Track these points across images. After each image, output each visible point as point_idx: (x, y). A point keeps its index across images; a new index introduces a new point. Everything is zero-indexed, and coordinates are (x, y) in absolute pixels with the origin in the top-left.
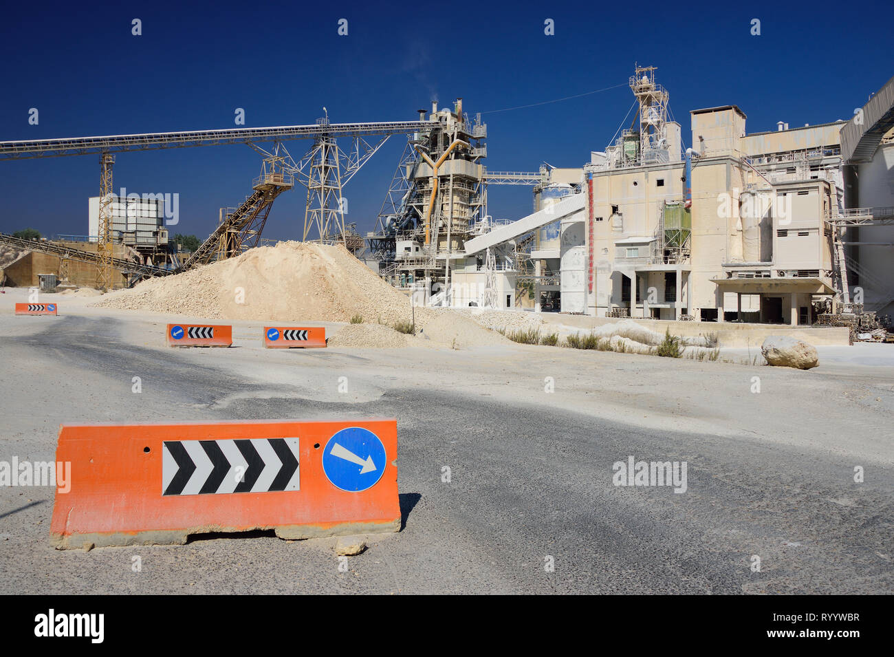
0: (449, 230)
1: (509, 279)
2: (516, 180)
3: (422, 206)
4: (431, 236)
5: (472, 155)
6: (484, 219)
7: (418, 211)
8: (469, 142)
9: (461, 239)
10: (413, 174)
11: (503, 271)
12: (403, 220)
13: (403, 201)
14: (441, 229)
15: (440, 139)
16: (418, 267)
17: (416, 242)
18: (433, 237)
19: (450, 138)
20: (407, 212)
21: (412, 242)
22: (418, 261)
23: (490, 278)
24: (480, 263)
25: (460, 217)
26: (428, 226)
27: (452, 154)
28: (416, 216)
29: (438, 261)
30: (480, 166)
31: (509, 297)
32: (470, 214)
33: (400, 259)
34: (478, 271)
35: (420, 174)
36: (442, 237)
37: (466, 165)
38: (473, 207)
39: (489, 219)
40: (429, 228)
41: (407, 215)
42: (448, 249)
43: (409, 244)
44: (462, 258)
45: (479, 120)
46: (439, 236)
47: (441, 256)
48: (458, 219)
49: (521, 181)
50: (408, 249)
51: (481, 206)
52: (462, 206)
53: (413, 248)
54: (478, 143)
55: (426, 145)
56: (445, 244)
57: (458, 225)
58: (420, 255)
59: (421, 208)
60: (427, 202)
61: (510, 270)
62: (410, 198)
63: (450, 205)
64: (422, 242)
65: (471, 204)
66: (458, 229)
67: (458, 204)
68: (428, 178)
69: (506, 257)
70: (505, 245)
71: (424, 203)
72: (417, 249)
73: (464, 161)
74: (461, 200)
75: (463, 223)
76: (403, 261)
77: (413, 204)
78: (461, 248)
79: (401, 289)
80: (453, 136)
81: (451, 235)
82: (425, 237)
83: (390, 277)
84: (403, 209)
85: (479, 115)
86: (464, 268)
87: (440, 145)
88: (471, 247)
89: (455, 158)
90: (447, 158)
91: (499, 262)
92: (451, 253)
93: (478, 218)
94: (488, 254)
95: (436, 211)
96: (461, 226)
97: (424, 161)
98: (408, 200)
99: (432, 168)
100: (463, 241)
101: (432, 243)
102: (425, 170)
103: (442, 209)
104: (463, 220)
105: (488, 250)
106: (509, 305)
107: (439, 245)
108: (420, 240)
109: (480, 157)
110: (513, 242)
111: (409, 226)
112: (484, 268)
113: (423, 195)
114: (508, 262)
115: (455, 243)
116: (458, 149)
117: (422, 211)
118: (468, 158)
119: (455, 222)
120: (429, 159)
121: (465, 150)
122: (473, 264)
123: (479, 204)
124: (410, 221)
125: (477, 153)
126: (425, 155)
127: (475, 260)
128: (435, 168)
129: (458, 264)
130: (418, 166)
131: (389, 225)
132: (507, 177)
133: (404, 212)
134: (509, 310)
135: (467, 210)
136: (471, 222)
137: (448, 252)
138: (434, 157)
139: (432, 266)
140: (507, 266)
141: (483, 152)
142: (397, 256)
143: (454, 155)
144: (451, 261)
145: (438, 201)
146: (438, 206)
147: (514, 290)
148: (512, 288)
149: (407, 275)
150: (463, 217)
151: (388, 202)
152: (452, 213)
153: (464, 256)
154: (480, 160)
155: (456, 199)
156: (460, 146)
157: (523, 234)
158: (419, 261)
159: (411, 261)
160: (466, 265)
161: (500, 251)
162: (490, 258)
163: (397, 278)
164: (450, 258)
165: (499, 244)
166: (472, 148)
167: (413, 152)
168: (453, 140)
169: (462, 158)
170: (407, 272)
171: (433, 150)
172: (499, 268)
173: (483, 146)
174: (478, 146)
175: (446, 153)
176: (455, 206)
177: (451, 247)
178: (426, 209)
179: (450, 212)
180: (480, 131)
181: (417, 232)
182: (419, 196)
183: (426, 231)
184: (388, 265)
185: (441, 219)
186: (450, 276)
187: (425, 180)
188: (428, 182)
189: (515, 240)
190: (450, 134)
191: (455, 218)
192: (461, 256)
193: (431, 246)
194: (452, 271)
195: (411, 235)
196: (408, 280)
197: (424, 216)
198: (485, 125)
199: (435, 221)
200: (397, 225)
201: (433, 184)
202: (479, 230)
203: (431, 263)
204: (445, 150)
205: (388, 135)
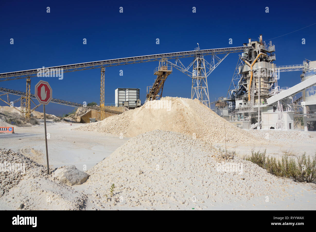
0: (259, 94)
1: (290, 115)
3: (246, 84)
4: (251, 97)
5: (268, 60)
6: (276, 88)
7: (245, 87)
8: (267, 54)
9: (265, 97)
10: (241, 71)
11: (286, 112)
12: (239, 92)
13: (238, 84)
14: (255, 94)
15: (253, 54)
16: (246, 112)
17: (245, 100)
18: (252, 98)
19: (258, 53)
20: (240, 88)
21: (242, 100)
22: (245, 109)
23: (280, 116)
24: (275, 108)
25: (264, 88)
26: (249, 93)
27: (258, 59)
28: (245, 90)
29: (254, 108)
30: (273, 64)
31: (290, 124)
32: (269, 86)
33: (238, 108)
34: (274, 112)
35: (244, 70)
36: (256, 98)
37: (266, 64)
38: (271, 83)
39: (278, 87)
40: (250, 94)
41: (240, 90)
42: (259, 103)
43: (241, 101)
44: (266, 106)
45: (271, 44)
46: (255, 97)
47: (256, 106)
48: (263, 89)
50: (241, 104)
51: (274, 82)
52: (265, 83)
53: (243, 103)
54: (271, 53)
55: (247, 58)
56: (258, 101)
57: (263, 92)
58: (246, 106)
59: (246, 85)
60: (249, 82)
61: (290, 111)
62: (241, 81)
63: (259, 82)
64: (247, 101)
65: (269, 82)
66: (264, 93)
67: (263, 82)
68: (248, 71)
69: (288, 105)
70: (287, 99)
71: (247, 83)
72: (245, 104)
73: (265, 62)
74: (264, 80)
75: (266, 91)
76: (239, 109)
77: (243, 84)
78: (265, 101)
79: (238, 122)
80: (259, 52)
81: (260, 96)
82: (248, 98)
83: (233, 116)
84: (239, 87)
85: (271, 42)
86: (267, 111)
87: (253, 56)
88: (270, 101)
89: (260, 61)
90: (257, 61)
91: (284, 108)
92: (261, 104)
93: (273, 87)
94: (278, 104)
95: (253, 86)
96: (265, 92)
98: (241, 83)
99: (250, 67)
100: (266, 98)
101: (252, 100)
102: (247, 68)
103: (256, 85)
104: (266, 89)
105: (278, 102)
106: (290, 128)
107: (255, 101)
108: (246, 100)
109: (273, 60)
110: (291, 98)
111: (242, 94)
112: (277, 111)
113: (246, 80)
114: (289, 107)
115: (262, 100)
116: (261, 57)
117: (246, 86)
118: (267, 61)
119: (262, 90)
120: (248, 63)
121: (265, 58)
122: (271, 109)
123: (273, 81)
124: (242, 92)
125: (271, 58)
126: (246, 61)
127: (272, 107)
128: (251, 67)
129: (264, 109)
130: (244, 66)
131: (233, 94)
132: (287, 68)
133: (239, 88)
134: (290, 130)
135: (268, 85)
136: (270, 90)
137: (259, 104)
138: (251, 62)
139: (252, 111)
140: (288, 109)
141: (274, 58)
142: (236, 107)
143: (259, 60)
144: (260, 108)
145: (253, 81)
146: (254, 84)
147: (293, 120)
148: (292, 120)
149: (241, 116)
150: (266, 88)
151: (232, 85)
152: (260, 86)
153: (267, 106)
154: (273, 61)
155: (262, 80)
156: (263, 56)
157: (296, 93)
158: (246, 109)
159: (242, 109)
160: (268, 109)
161: (285, 102)
162: (280, 106)
163: (236, 117)
164: (260, 107)
165: (284, 99)
166: (268, 57)
167: (242, 62)
168: (259, 53)
169: (264, 61)
170: (241, 114)
171: (250, 59)
172: (284, 110)
173: (274, 55)
174: (271, 55)
175: (255, 60)
176: (262, 83)
177: (260, 102)
178: (248, 86)
179: (259, 86)
180: (272, 48)
181: (245, 96)
182: (245, 81)
183: (249, 95)
184: (232, 111)
185: (255, 89)
186: (260, 115)
187: (247, 73)
188: (248, 73)
189: (292, 97)
190: (257, 51)
191: (262, 89)
192: (265, 105)
193: (251, 102)
194: (262, 113)
195: (242, 98)
196: (241, 118)
197: (248, 89)
198: (274, 46)
199: (252, 91)
200: (236, 94)
201: (250, 74)
202: (274, 93)
203: (251, 109)
204: (255, 58)
205: (228, 53)
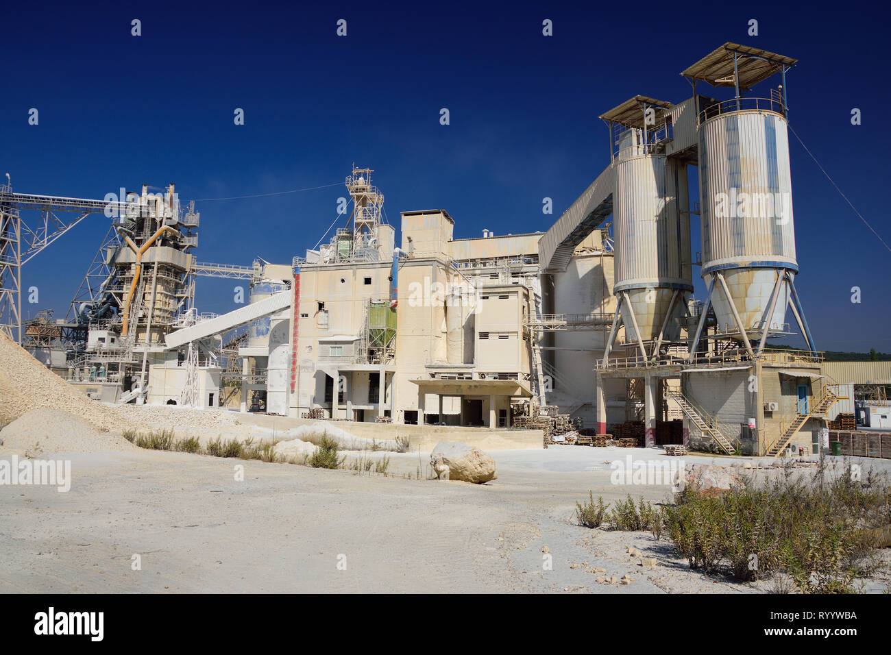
0: (149, 321)
1: (213, 376)
2: (227, 273)
3: (122, 294)
4: (129, 327)
5: (181, 244)
6: (189, 311)
7: (117, 299)
8: (179, 230)
9: (162, 330)
10: (113, 259)
11: (206, 368)
12: (100, 308)
13: (101, 289)
14: (141, 320)
15: (147, 224)
16: (112, 360)
17: (113, 332)
18: (131, 328)
19: (158, 224)
20: (105, 299)
21: (107, 331)
22: (112, 353)
23: (191, 376)
24: (182, 358)
25: (164, 308)
26: (126, 316)
27: (158, 240)
28: (117, 305)
29: (134, 354)
30: (189, 256)
31: (211, 395)
32: (174, 305)
33: (92, 350)
34: (179, 367)
35: (121, 259)
36: (141, 328)
37: (174, 254)
38: (179, 299)
39: (194, 311)
40: (127, 319)
41: (104, 303)
42: (147, 341)
43: (104, 334)
44: (162, 351)
45: (192, 209)
46: (138, 327)
47: (139, 349)
48: (160, 310)
49: (232, 274)
50: (102, 340)
51: (187, 297)
52: (166, 296)
53: (108, 339)
54: (190, 230)
55: (132, 229)
56: (144, 336)
57: (159, 316)
58: (115, 347)
59: (120, 296)
60: (128, 290)
61: (214, 367)
62: (110, 284)
63: (152, 294)
64: (119, 334)
65: (177, 295)
66: (160, 321)
67: (162, 293)
68: (130, 264)
69: (211, 353)
70: (209, 340)
71: (124, 291)
72: (113, 340)
73: (171, 249)
74: (165, 290)
75: (166, 315)
76: (96, 353)
77: (112, 292)
78: (162, 340)
79: (89, 383)
80: (161, 222)
81: (152, 327)
82: (122, 327)
83: (78, 370)
84: (101, 296)
85: (192, 203)
86: (163, 363)
87: (147, 230)
88: (173, 340)
89: (162, 245)
90: (153, 244)
91: (202, 359)
92: (150, 346)
93: (185, 307)
94: (190, 349)
95: (136, 300)
96: (164, 317)
97: (129, 246)
98: (108, 287)
99: (136, 254)
100: (164, 333)
101: (130, 334)
102: (128, 255)
103: (144, 298)
104: (166, 311)
105: (191, 344)
106: (211, 404)
107: (137, 337)
108: (117, 330)
109: (190, 246)
110: (219, 337)
111: (108, 314)
112: (185, 364)
113: (123, 282)
114: (212, 358)
115: (155, 336)
116: (166, 236)
117: (121, 299)
118: (177, 247)
119: (157, 313)
120: (133, 245)
121: (174, 238)
122: (173, 359)
123: (185, 295)
124: (108, 309)
125: (188, 242)
126: (128, 239)
127: (176, 354)
128: (139, 254)
129: (157, 358)
130: (120, 250)
131: (83, 313)
132: (218, 269)
133: (101, 299)
134: (211, 409)
135: (171, 301)
136: (174, 314)
137: (147, 345)
138: (139, 243)
139: (128, 359)
140: (210, 362)
141: (194, 241)
142: (89, 347)
143: (160, 241)
144: (149, 354)
145: (139, 289)
146: (139, 295)
147: (218, 388)
148: (216, 386)
149: (98, 369)
150: (166, 308)
151: (84, 287)
152: (154, 303)
153: (165, 350)
154: (190, 249)
155: (160, 288)
156: (169, 233)
157: (229, 329)
158: (114, 353)
159: (104, 353)
160: (167, 359)
161: (204, 346)
162: (192, 353)
163: (86, 371)
164: (149, 351)
165: (202, 338)
166: (182, 237)
167: (117, 236)
168: (161, 226)
169: (170, 246)
170: (98, 365)
171: (138, 234)
172: (202, 363)
173: (195, 235)
174: (189, 235)
175: (151, 239)
176: (158, 296)
177: (150, 340)
178: (125, 297)
179: (152, 302)
180: (193, 219)
181: (114, 321)
182: (120, 284)
183: (124, 321)
184: (78, 356)
185: (141, 309)
186: (147, 370)
187: (126, 267)
188: (130, 268)
189: (222, 335)
190: (158, 220)
191: (157, 309)
192: (161, 349)
193: (127, 337)
194: (151, 367)
195: (106, 325)
196: (99, 374)
197: (123, 305)
198: (199, 214)
199: (134, 311)
200: (93, 313)
201: (134, 271)
202: (183, 322)
203: (127, 356)
204: (151, 236)
205: (86, 213)
